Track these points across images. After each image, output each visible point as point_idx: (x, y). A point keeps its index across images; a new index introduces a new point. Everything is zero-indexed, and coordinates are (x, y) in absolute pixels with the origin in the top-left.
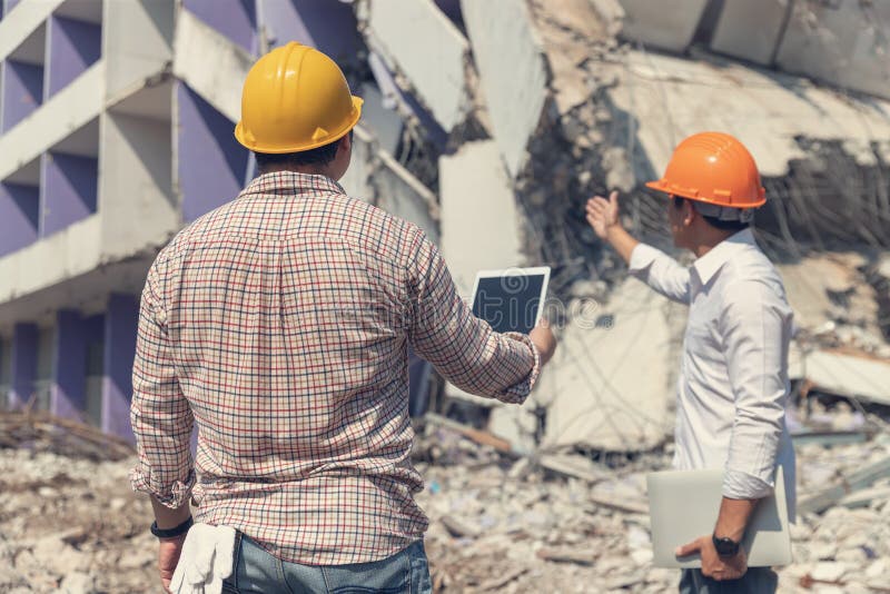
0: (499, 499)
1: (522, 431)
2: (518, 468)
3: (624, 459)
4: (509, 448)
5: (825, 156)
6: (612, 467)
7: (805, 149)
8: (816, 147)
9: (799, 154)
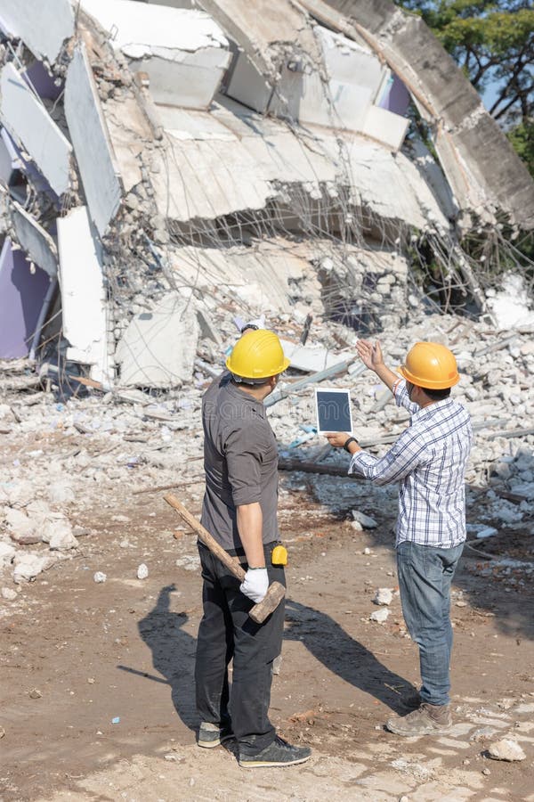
0: (98, 414)
1: (108, 378)
2: (107, 397)
3: (161, 393)
4: (101, 386)
5: (289, 194)
6: (155, 396)
7: (277, 189)
8: (285, 187)
9: (274, 193)
